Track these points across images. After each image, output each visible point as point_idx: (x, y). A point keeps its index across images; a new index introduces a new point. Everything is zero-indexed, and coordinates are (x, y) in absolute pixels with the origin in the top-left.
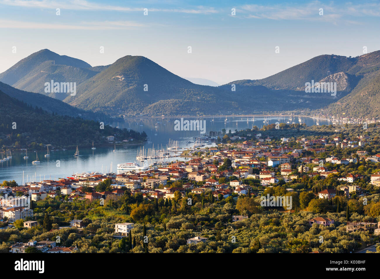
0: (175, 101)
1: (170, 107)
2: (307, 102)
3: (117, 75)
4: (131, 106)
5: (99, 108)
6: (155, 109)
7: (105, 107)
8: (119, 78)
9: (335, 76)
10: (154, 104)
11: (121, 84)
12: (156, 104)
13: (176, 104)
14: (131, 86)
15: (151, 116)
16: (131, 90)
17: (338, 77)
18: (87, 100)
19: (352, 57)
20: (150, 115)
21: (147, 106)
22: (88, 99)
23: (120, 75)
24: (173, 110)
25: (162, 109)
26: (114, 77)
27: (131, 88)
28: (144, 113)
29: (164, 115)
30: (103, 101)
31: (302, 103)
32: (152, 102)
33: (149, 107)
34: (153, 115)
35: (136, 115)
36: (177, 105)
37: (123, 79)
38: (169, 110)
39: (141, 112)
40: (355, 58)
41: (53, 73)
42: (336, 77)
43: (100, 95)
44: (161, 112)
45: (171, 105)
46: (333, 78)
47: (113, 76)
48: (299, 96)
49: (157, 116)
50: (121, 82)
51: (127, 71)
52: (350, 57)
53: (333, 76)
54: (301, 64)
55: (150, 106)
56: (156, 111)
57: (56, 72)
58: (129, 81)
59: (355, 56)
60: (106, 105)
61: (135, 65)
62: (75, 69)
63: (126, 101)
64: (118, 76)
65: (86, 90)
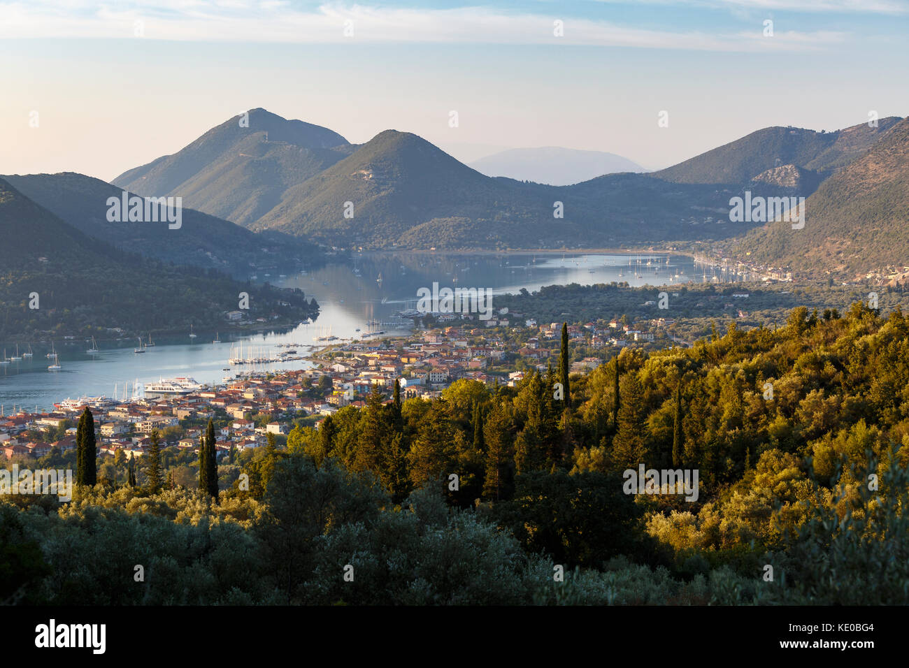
0: (457, 221)
1: (448, 232)
2: (719, 222)
3: (361, 169)
4: (379, 230)
5: (320, 233)
6: (421, 236)
7: (331, 231)
8: (364, 175)
9: (777, 172)
10: (419, 227)
11: (367, 185)
12: (424, 225)
13: (459, 225)
14: (384, 190)
15: (411, 249)
16: (381, 198)
17: (783, 174)
18: (303, 216)
19: (827, 132)
20: (411, 247)
21: (408, 229)
22: (306, 214)
23: (367, 169)
24: (452, 238)
25: (433, 236)
26: (355, 173)
27: (383, 193)
28: (399, 243)
29: (435, 247)
30: (332, 218)
31: (709, 223)
32: (418, 222)
33: (410, 231)
34: (416, 247)
35: (385, 246)
36: (462, 229)
37: (371, 176)
38: (446, 238)
39: (396, 241)
40: (833, 133)
41: (260, 158)
42: (779, 174)
43: (327, 206)
44: (431, 242)
45: (451, 228)
46: (772, 175)
47: (355, 170)
48: (710, 209)
49: (422, 249)
50: (367, 181)
51: (380, 162)
52: (823, 131)
53: (774, 171)
54: (729, 145)
55: (414, 229)
56: (422, 239)
57: (267, 155)
58: (381, 181)
59: (832, 130)
60: (334, 227)
61: (396, 150)
62: (301, 150)
63: (370, 220)
64: (363, 172)
65: (308, 194)
